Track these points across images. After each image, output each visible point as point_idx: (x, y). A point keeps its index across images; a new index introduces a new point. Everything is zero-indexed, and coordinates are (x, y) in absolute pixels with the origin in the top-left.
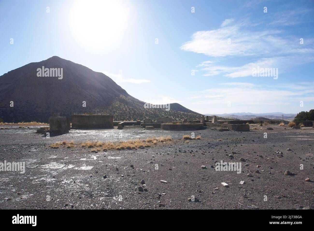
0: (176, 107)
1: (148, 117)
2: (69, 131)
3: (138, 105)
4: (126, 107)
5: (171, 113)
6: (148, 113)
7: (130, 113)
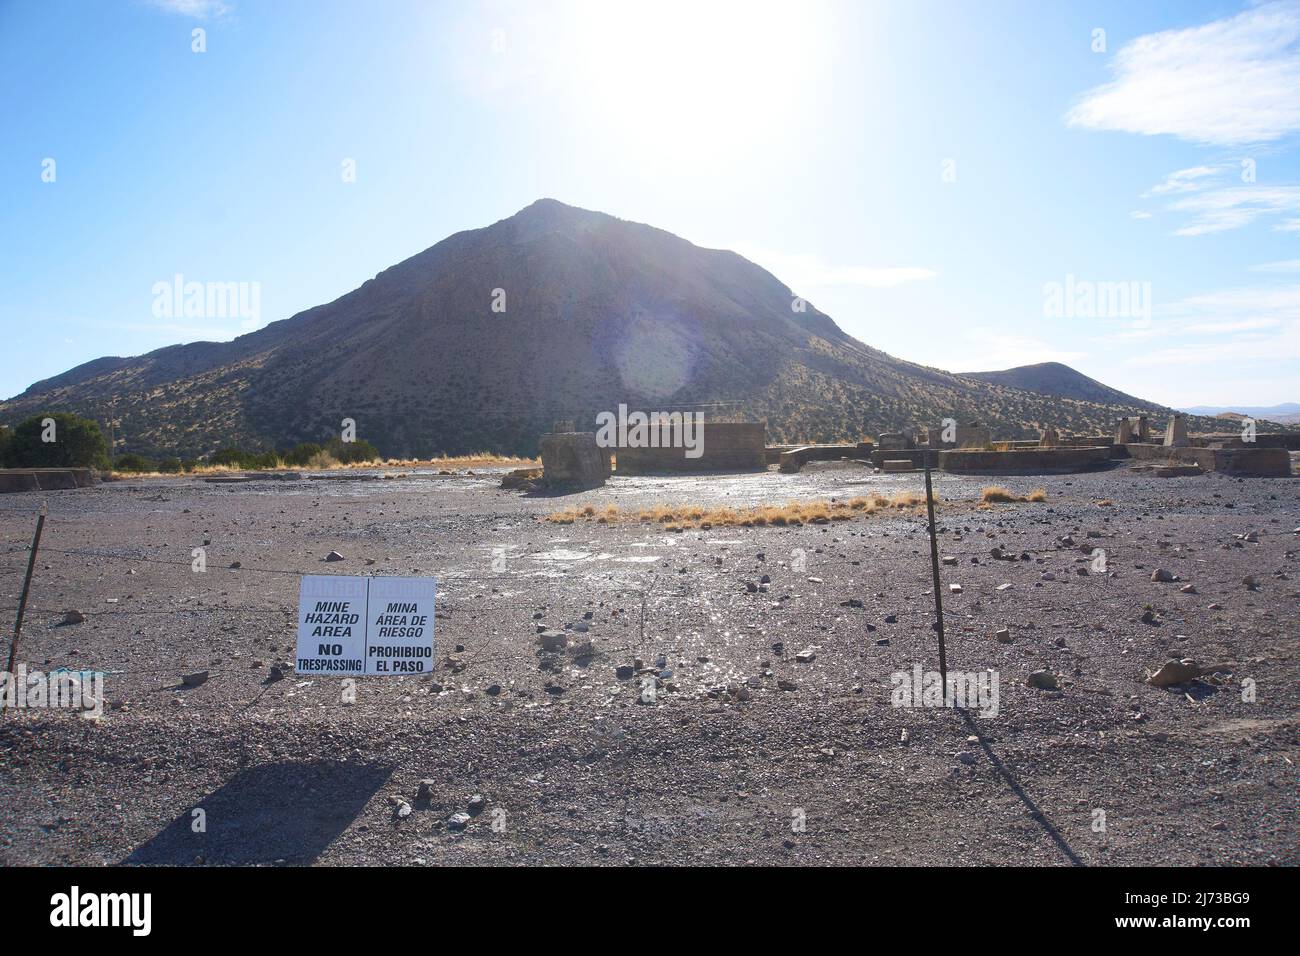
0: (1054, 381)
1: (928, 425)
2: (606, 481)
3: (885, 377)
4: (837, 386)
5: (1030, 405)
6: (929, 411)
7: (851, 413)
